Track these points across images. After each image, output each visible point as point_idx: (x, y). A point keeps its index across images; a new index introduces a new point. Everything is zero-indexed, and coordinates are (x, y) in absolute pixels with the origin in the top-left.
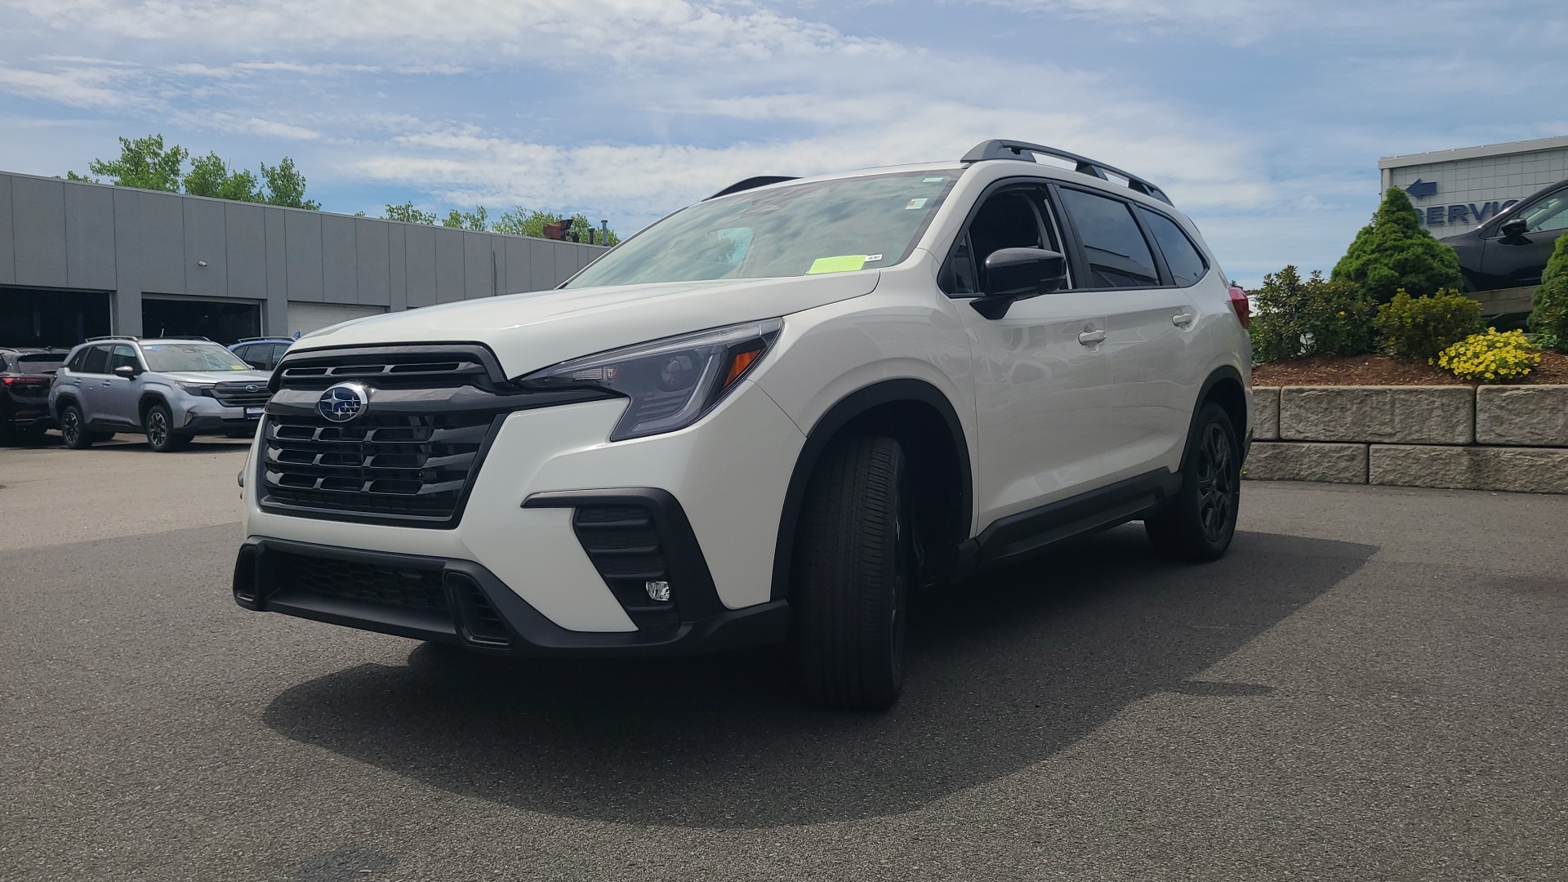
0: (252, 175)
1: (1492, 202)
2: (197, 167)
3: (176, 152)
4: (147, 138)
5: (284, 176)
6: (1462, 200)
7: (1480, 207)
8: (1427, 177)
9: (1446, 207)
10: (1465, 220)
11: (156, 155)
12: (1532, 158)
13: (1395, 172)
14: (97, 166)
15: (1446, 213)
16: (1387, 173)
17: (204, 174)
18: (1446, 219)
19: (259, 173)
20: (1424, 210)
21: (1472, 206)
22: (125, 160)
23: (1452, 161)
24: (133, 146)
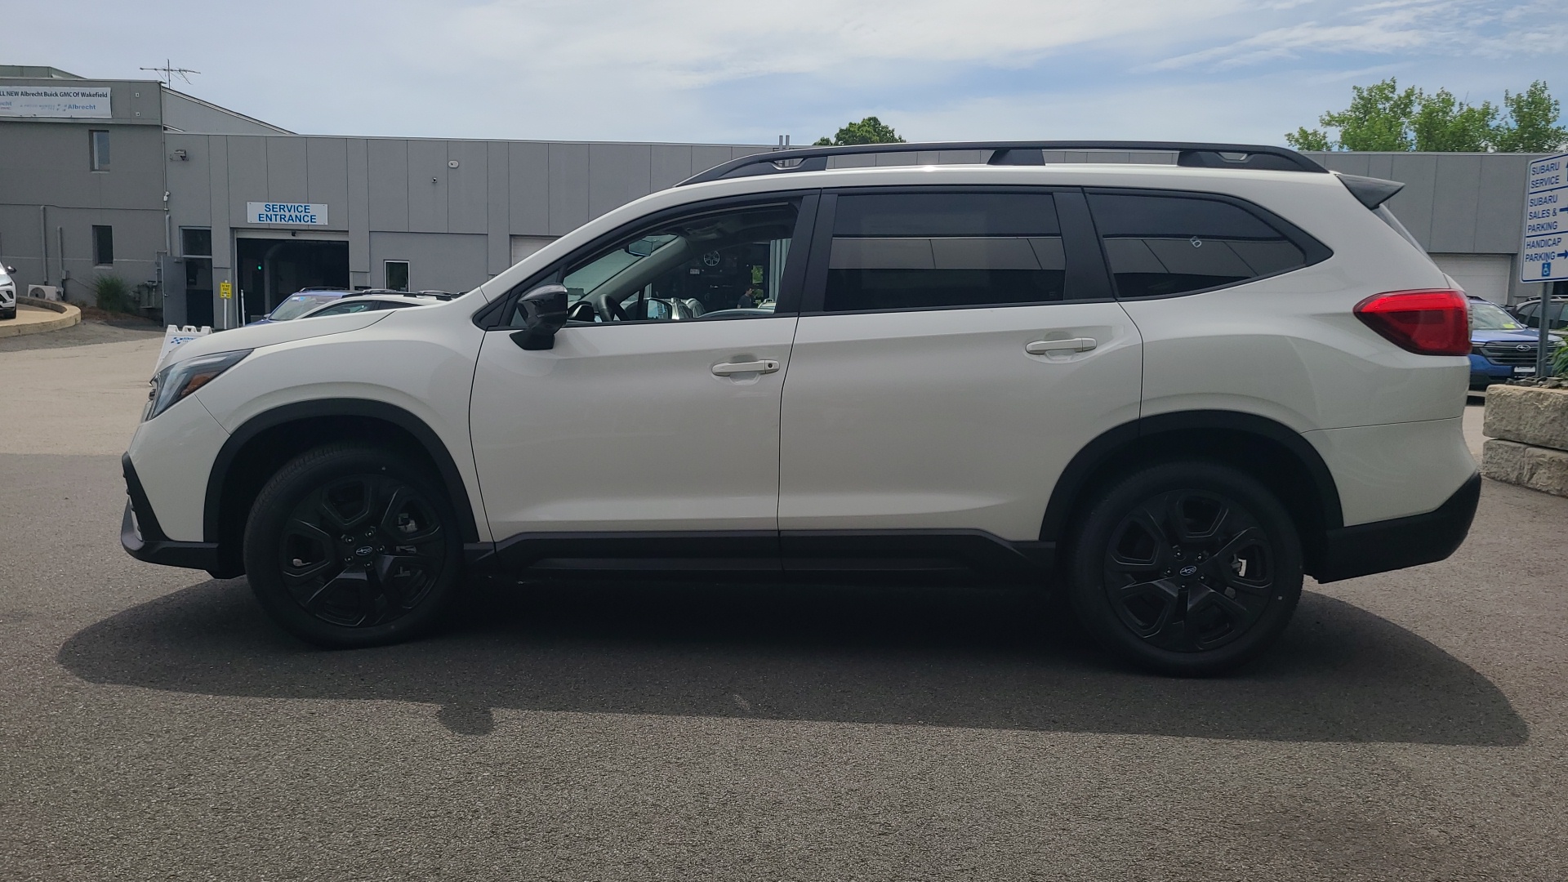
0: (1492, 107)
2: (1424, 106)
3: (1409, 94)
4: (1380, 84)
5: (1533, 103)
11: (1388, 99)
14: (1328, 118)
17: (1431, 113)
19: (1501, 103)
22: (1355, 108)
24: (1365, 94)
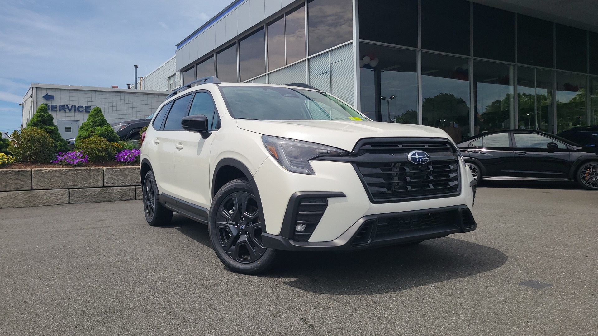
1: (74, 105)
6: (63, 103)
7: (70, 107)
8: (51, 93)
9: (58, 105)
10: (65, 111)
12: (86, 92)
13: (37, 89)
15: (58, 107)
16: (35, 89)
18: (58, 109)
20: (50, 105)
21: (67, 106)
23: (59, 89)
